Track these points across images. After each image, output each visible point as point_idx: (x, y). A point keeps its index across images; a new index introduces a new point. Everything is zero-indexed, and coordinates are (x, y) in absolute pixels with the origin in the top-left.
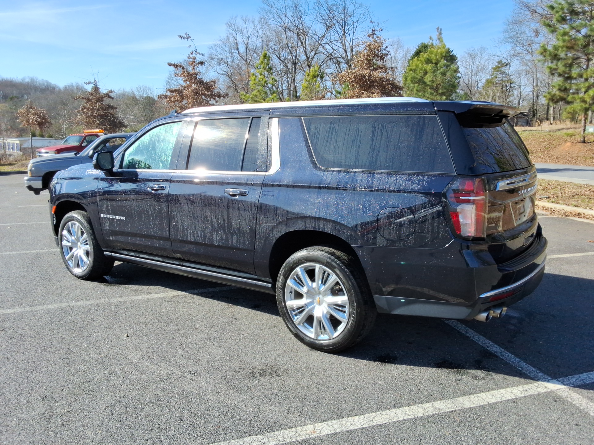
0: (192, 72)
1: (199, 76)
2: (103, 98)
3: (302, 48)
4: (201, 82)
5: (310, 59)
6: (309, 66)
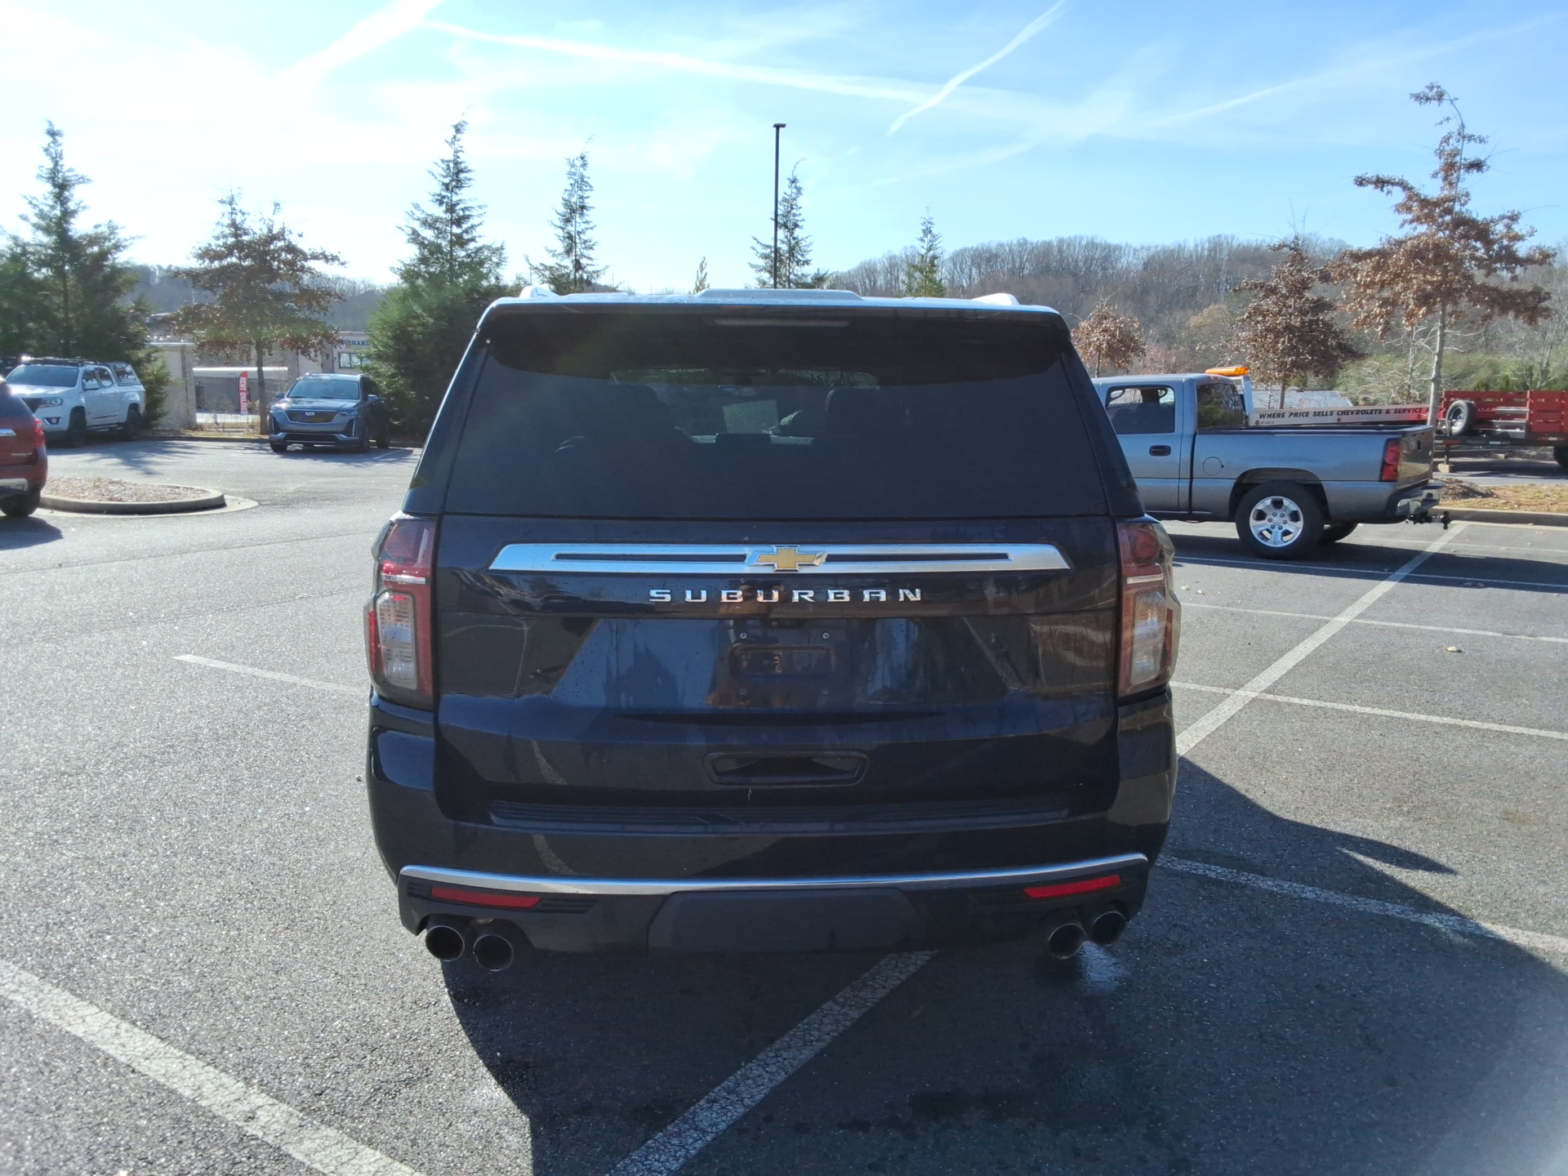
0: (1441, 195)
1: (1463, 205)
4: (1463, 222)
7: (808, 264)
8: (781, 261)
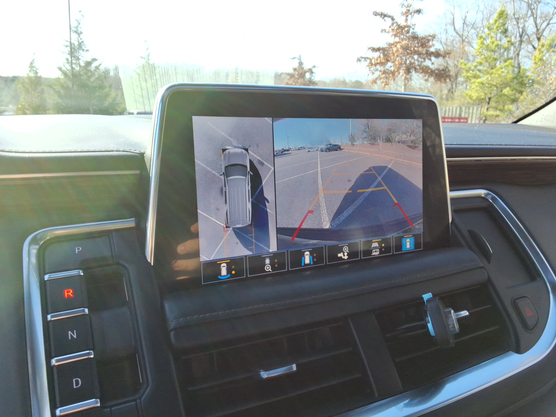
0: (405, 24)
1: (413, 29)
2: (305, 73)
3: (532, 18)
4: (415, 37)
5: (540, 31)
6: (539, 39)
7: (88, 51)
8: (74, 49)
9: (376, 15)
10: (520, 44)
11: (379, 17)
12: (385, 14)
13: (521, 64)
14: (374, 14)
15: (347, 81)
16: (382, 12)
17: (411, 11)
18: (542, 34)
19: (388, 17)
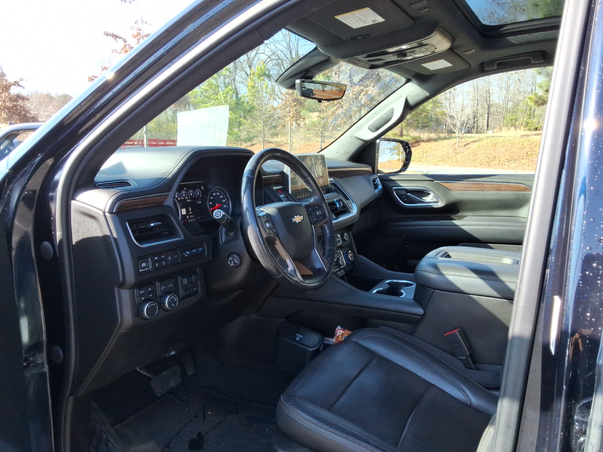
2: (10, 86)
5: (251, 59)
6: (250, 67)
9: (107, 35)
10: (236, 71)
11: (110, 38)
12: (117, 35)
13: (238, 90)
14: (105, 34)
15: (53, 95)
16: (112, 33)
17: (142, 34)
18: (252, 62)
19: (119, 39)
